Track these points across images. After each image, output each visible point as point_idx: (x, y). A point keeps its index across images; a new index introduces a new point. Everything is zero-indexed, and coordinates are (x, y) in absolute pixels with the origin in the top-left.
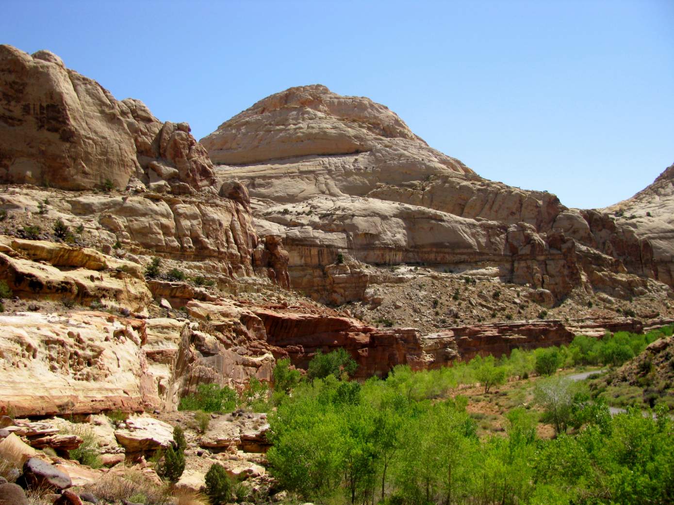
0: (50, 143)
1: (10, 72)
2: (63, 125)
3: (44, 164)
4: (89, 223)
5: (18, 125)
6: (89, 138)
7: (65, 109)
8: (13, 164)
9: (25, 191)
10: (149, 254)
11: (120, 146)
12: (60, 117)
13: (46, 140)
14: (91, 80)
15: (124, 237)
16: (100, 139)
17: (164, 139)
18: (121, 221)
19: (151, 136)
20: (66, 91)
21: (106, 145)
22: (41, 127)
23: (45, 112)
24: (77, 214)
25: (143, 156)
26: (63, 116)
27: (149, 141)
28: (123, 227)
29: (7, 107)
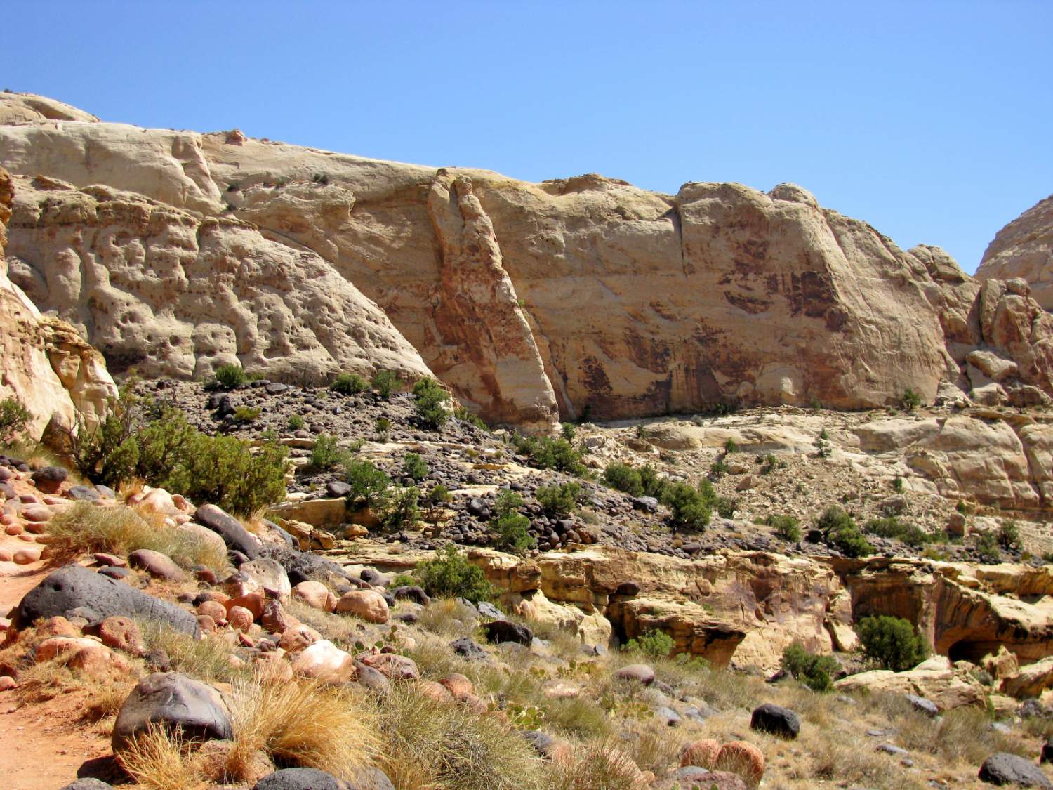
0: (812, 336)
1: (743, 226)
2: (829, 304)
3: (807, 370)
4: (892, 466)
5: (762, 311)
6: (871, 322)
7: (829, 279)
8: (761, 374)
9: (787, 418)
10: (992, 513)
11: (918, 330)
12: (823, 292)
13: (806, 331)
14: (860, 221)
15: (949, 487)
16: (886, 322)
17: (988, 311)
18: (940, 459)
19: (965, 308)
20: (828, 248)
21: (897, 331)
22: (796, 311)
23: (800, 285)
24: (871, 452)
25: (955, 344)
26: (828, 290)
27: (962, 316)
28: (945, 470)
29: (743, 283)
